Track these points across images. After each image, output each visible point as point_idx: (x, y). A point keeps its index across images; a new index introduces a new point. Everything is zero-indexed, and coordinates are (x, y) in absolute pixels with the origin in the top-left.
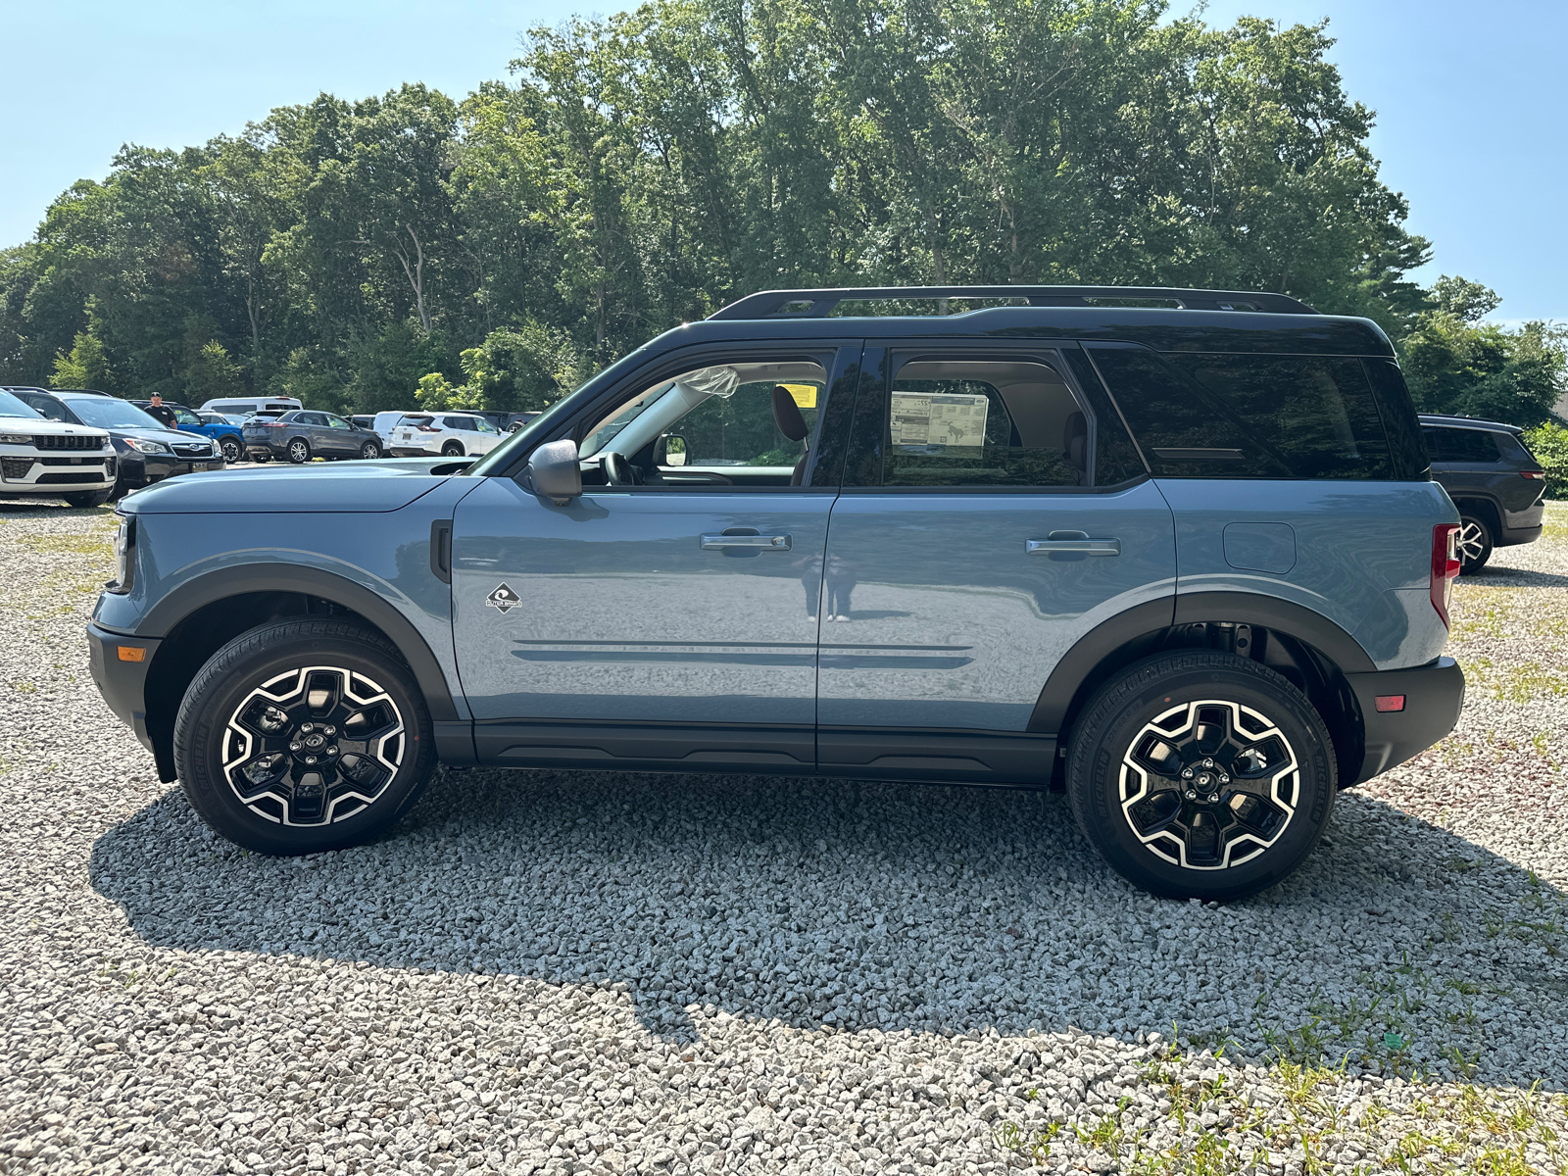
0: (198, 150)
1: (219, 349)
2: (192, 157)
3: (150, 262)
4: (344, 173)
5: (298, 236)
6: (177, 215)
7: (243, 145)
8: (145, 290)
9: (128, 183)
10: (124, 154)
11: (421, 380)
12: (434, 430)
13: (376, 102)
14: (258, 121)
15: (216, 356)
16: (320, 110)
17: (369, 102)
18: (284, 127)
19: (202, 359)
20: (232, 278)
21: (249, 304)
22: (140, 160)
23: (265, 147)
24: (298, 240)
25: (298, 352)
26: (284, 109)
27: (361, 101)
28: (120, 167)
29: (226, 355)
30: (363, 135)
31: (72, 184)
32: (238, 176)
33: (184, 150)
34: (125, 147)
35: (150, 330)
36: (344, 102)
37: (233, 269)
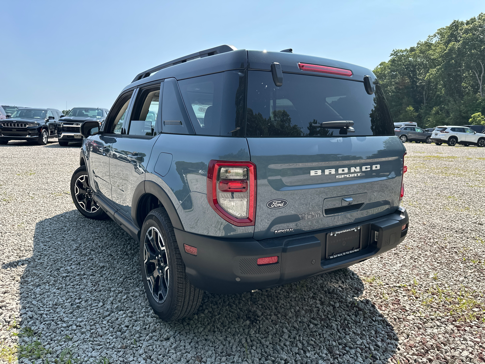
0: (414, 47)
1: (411, 108)
2: (412, 50)
3: (396, 83)
4: (457, 45)
5: (438, 70)
6: (406, 68)
7: (426, 43)
8: (393, 92)
9: (393, 61)
10: (393, 53)
11: (472, 116)
12: (446, 132)
13: (475, 19)
14: (432, 35)
15: (410, 110)
16: (453, 26)
17: (472, 19)
18: (441, 34)
19: (406, 112)
20: (420, 86)
21: (424, 94)
22: (397, 54)
23: (433, 42)
24: (438, 71)
25: (435, 108)
26: (441, 29)
27: (469, 20)
28: (392, 56)
29: (413, 110)
30: (467, 31)
31: (380, 64)
32: (423, 53)
33: (410, 48)
34: (394, 50)
35: (393, 103)
36: (462, 22)
37: (420, 83)
